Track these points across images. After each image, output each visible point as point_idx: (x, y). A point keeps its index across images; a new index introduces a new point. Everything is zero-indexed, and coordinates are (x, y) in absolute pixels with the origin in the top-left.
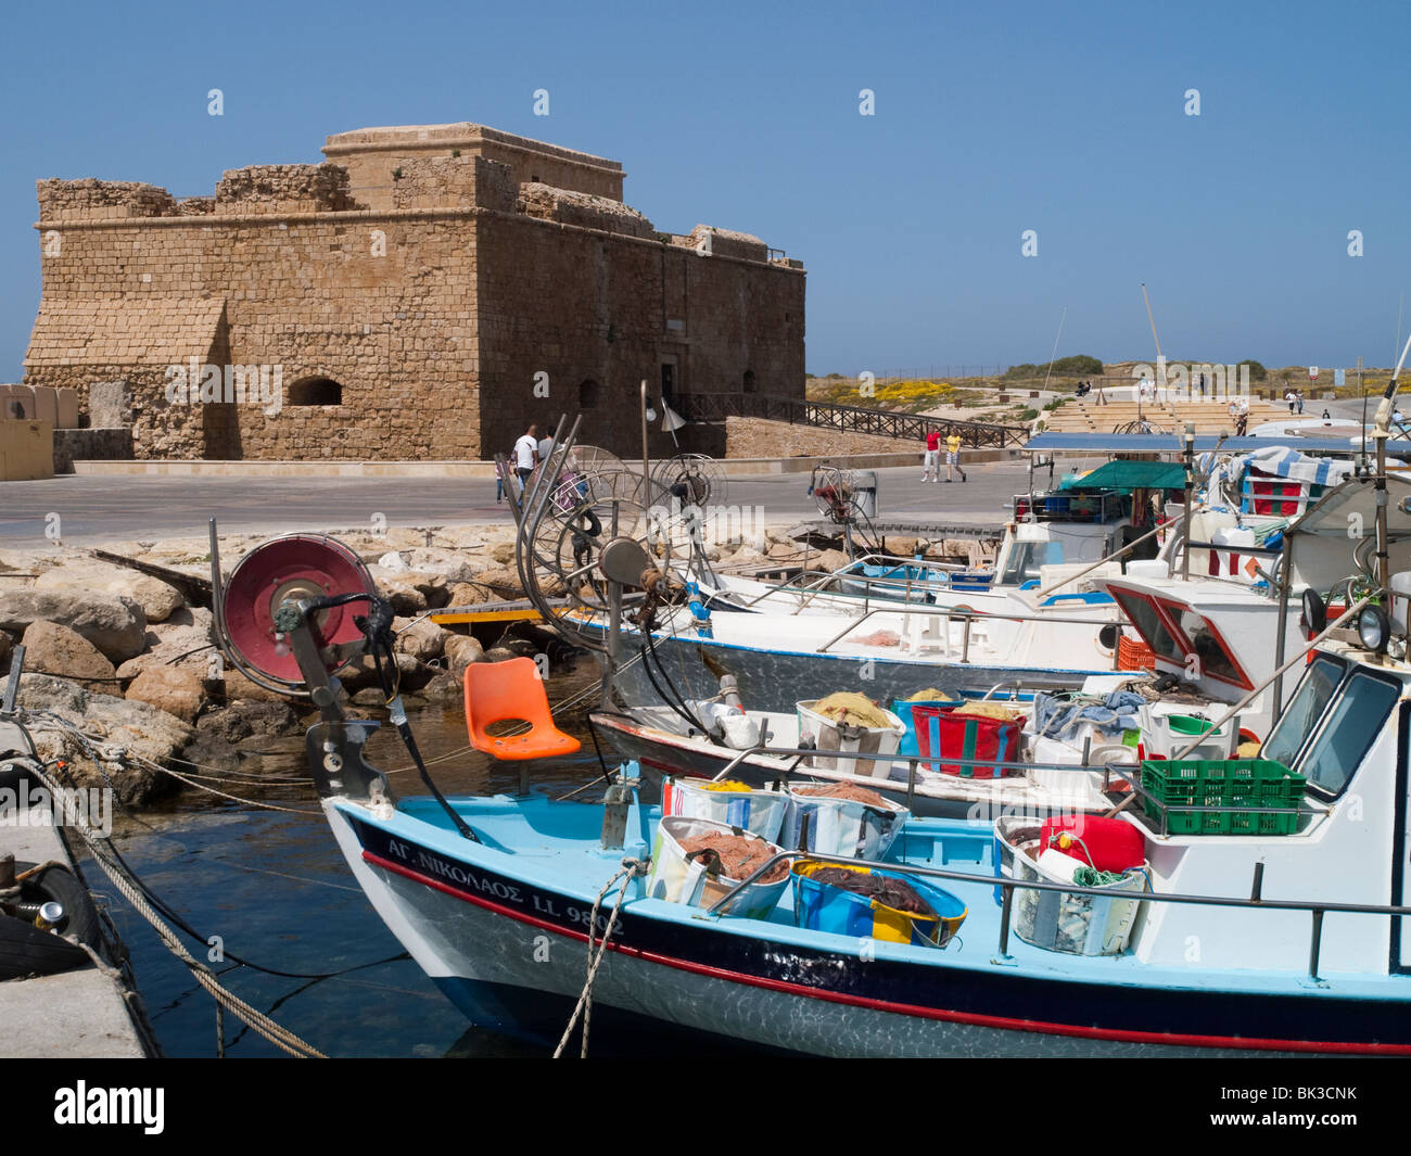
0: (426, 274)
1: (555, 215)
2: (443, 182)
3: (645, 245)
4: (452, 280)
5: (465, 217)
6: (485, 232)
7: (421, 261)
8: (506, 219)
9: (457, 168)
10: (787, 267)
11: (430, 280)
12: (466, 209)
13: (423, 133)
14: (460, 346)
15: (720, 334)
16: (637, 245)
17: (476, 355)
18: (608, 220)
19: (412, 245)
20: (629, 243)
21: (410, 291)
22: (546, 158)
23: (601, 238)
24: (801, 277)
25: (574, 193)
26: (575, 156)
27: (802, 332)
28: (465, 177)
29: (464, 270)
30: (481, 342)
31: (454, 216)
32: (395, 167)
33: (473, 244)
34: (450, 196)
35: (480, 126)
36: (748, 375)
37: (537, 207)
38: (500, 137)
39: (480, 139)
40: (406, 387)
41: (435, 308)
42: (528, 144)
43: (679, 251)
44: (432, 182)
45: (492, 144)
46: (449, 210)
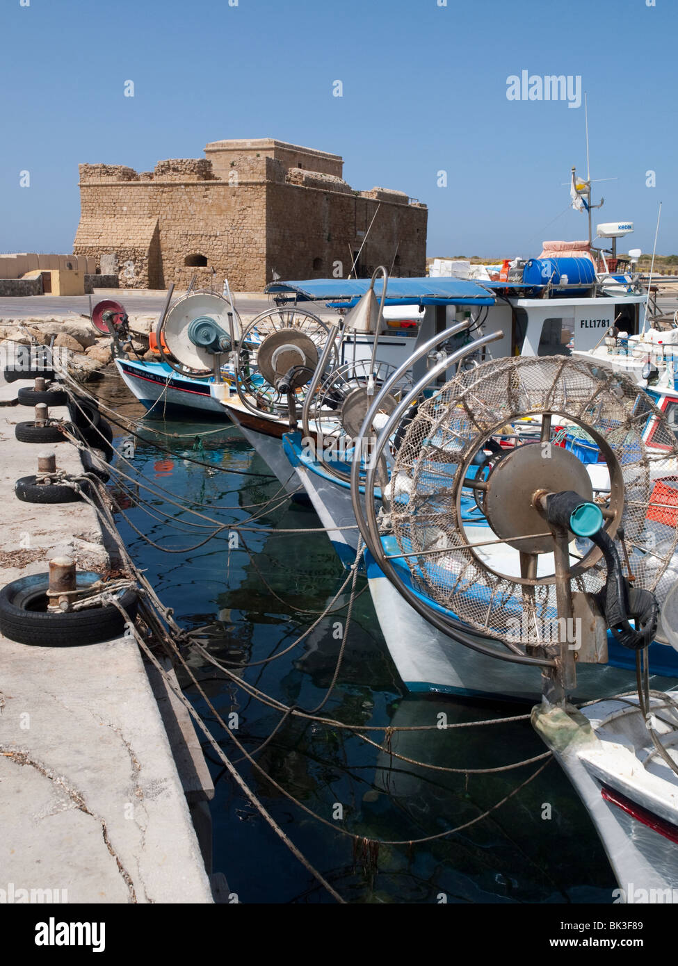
0: (244, 209)
1: (303, 184)
2: (252, 169)
3: (347, 196)
4: (255, 212)
5: (261, 184)
6: (270, 191)
7: (242, 203)
8: (280, 185)
9: (258, 162)
10: (419, 207)
11: (245, 212)
12: (262, 181)
13: (249, 143)
14: (258, 242)
15: (383, 238)
16: (343, 196)
17: (265, 246)
18: (329, 185)
19: (238, 196)
20: (339, 196)
21: (237, 217)
22: (305, 155)
23: (325, 193)
24: (426, 211)
25: (313, 173)
26: (319, 154)
27: (425, 237)
28: (262, 166)
29: (260, 208)
30: (267, 240)
31: (256, 184)
32: (231, 161)
33: (264, 197)
34: (255, 175)
35: (274, 140)
36: (397, 257)
37: (296, 179)
38: (283, 145)
39: (274, 146)
40: (235, 259)
41: (248, 225)
42: (297, 148)
43: (364, 199)
44: (247, 168)
45: (280, 149)
46: (255, 181)
